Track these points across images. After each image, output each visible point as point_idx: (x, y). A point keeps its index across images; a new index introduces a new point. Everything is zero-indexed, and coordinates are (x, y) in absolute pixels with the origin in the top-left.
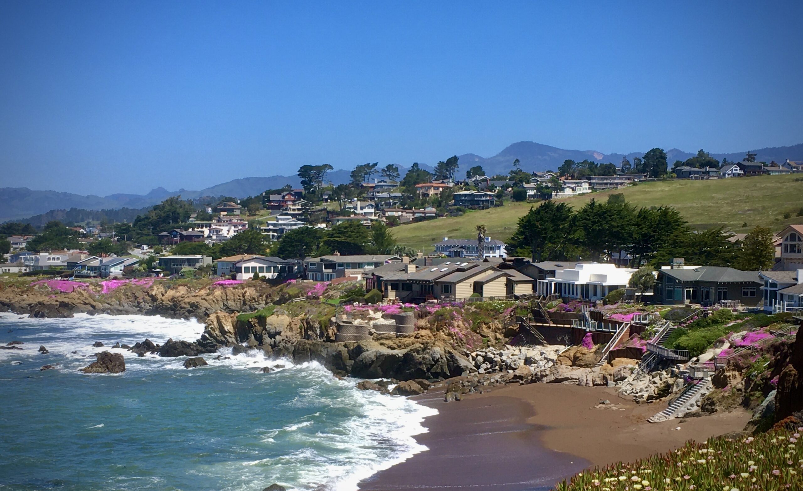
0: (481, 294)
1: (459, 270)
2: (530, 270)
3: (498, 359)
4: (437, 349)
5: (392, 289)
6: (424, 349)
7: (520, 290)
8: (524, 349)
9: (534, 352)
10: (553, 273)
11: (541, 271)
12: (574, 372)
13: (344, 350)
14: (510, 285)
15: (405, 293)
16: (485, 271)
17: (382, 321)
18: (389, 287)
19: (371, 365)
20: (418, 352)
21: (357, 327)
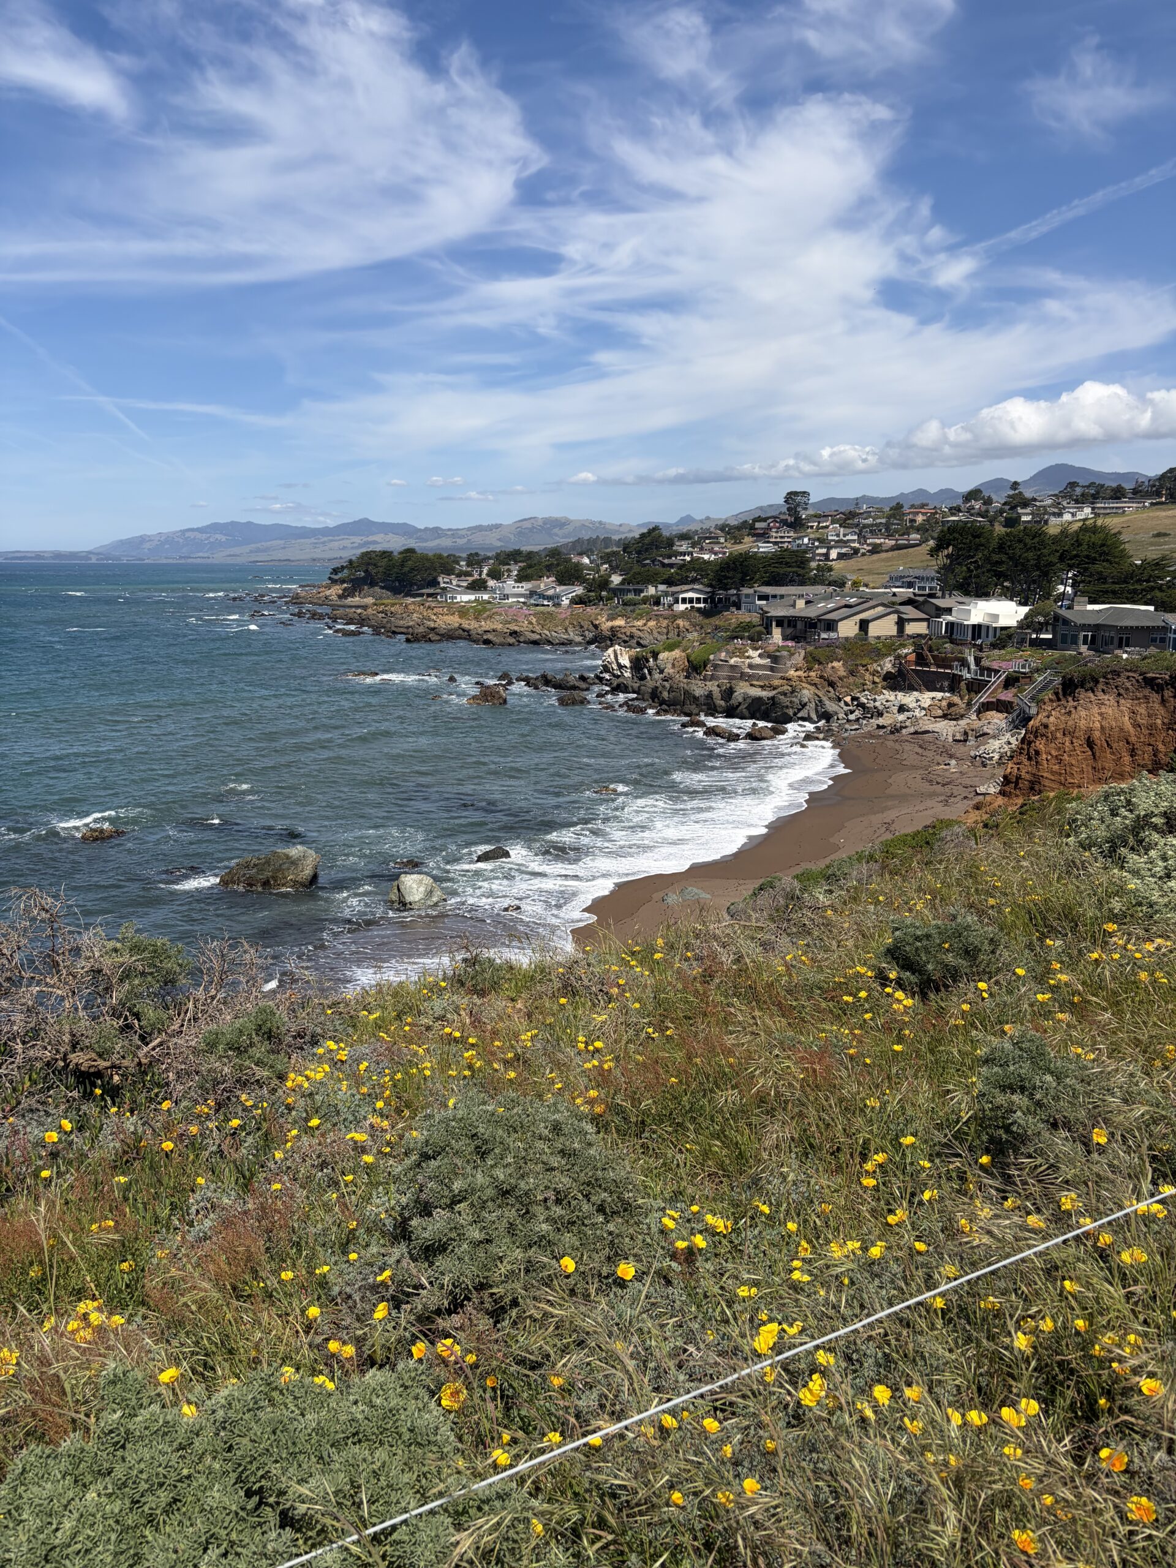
0: (866, 633)
1: (846, 606)
2: (926, 607)
3: (871, 704)
4: (805, 692)
5: (777, 626)
6: (793, 692)
7: (911, 629)
8: (900, 695)
9: (908, 699)
10: (949, 611)
11: (938, 608)
12: (938, 725)
13: (716, 690)
14: (901, 623)
15: (789, 631)
16: (874, 607)
17: (758, 661)
18: (774, 624)
19: (738, 706)
20: (785, 694)
21: (732, 666)
